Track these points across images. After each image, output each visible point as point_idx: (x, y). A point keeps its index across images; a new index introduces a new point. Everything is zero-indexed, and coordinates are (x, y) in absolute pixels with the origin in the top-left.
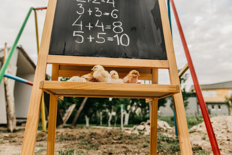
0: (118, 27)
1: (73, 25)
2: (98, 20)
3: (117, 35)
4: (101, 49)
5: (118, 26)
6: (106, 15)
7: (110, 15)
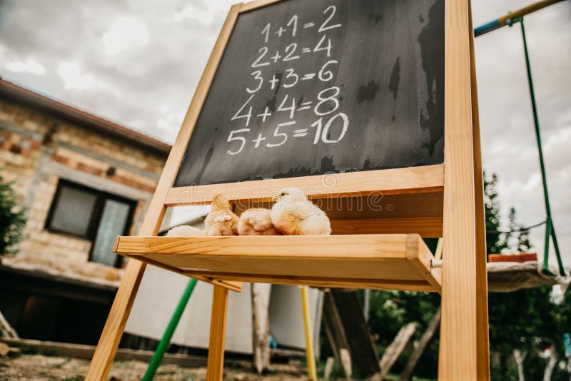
0: (330, 100)
1: (232, 119)
2: (287, 96)
3: (321, 119)
4: (272, 160)
5: (330, 98)
6: (308, 78)
7: (316, 77)
